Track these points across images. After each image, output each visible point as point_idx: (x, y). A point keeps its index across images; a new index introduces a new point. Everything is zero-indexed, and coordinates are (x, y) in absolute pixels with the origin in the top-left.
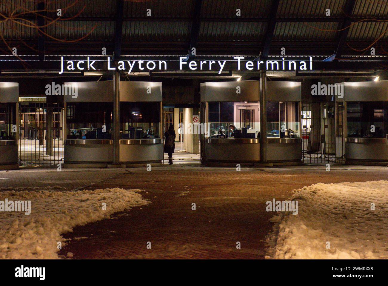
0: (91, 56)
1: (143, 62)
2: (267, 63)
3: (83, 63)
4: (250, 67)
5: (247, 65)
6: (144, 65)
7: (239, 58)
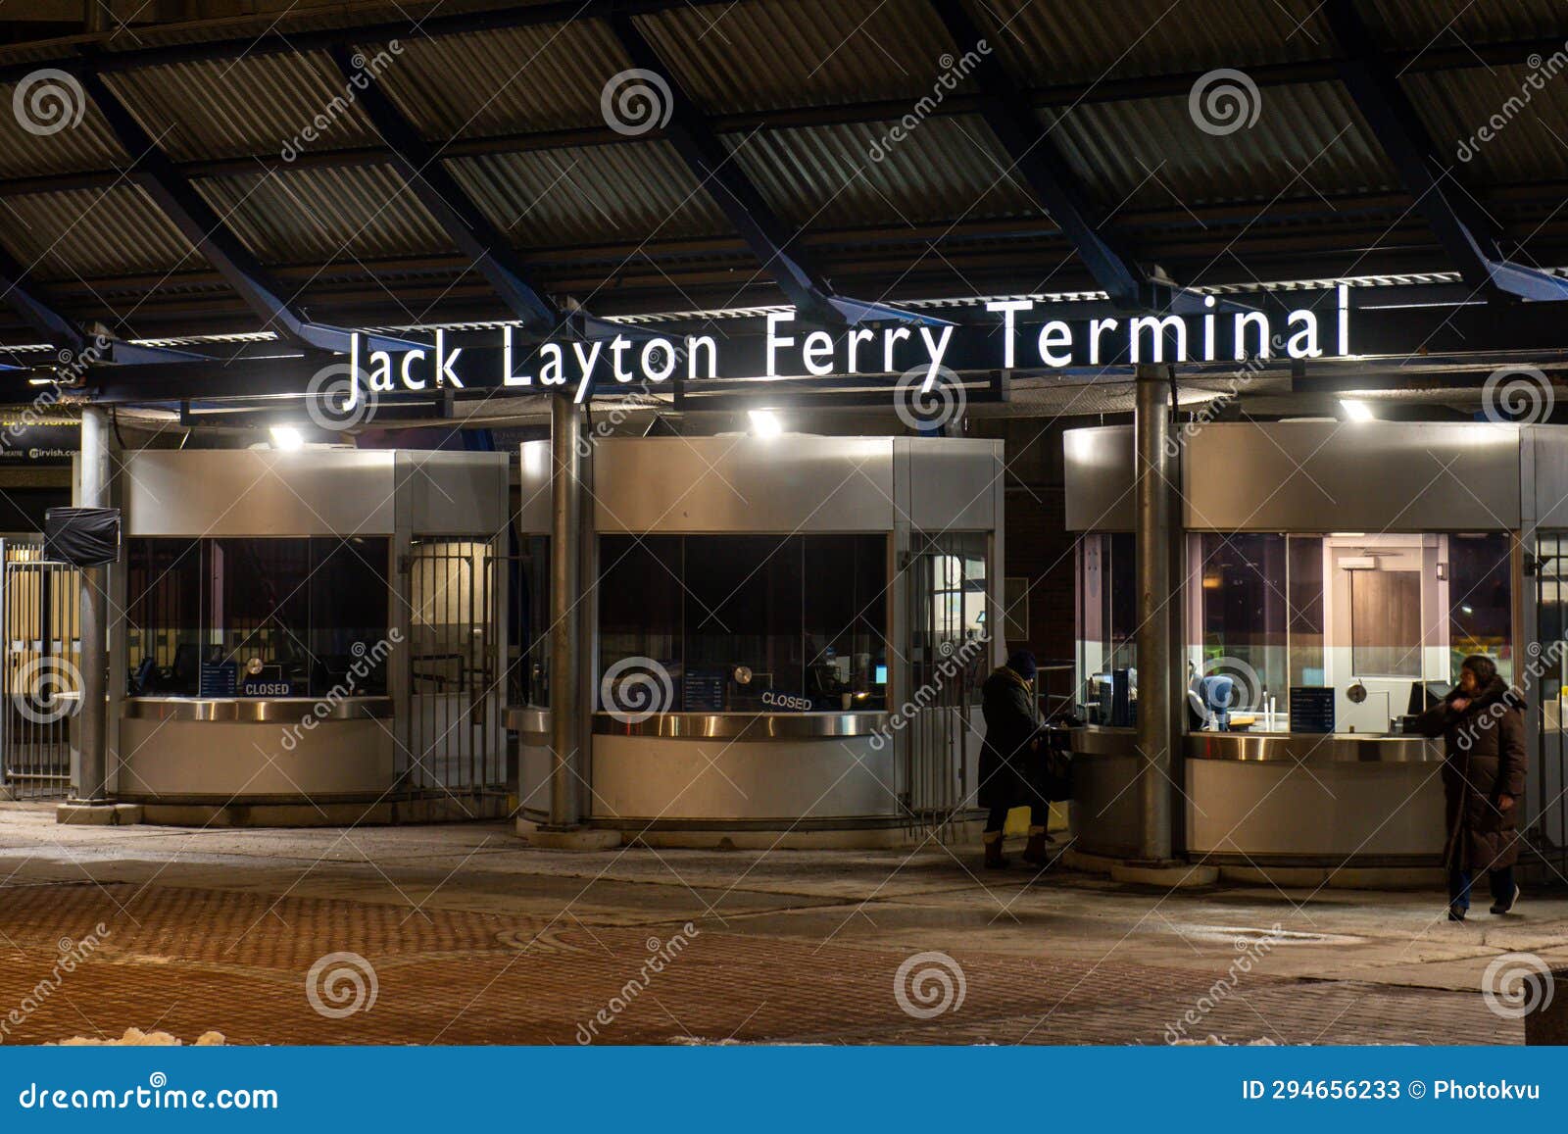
0: (447, 326)
1: (627, 345)
2: (1136, 325)
3: (423, 357)
4: (1056, 352)
5: (1044, 342)
6: (631, 360)
7: (1009, 307)
